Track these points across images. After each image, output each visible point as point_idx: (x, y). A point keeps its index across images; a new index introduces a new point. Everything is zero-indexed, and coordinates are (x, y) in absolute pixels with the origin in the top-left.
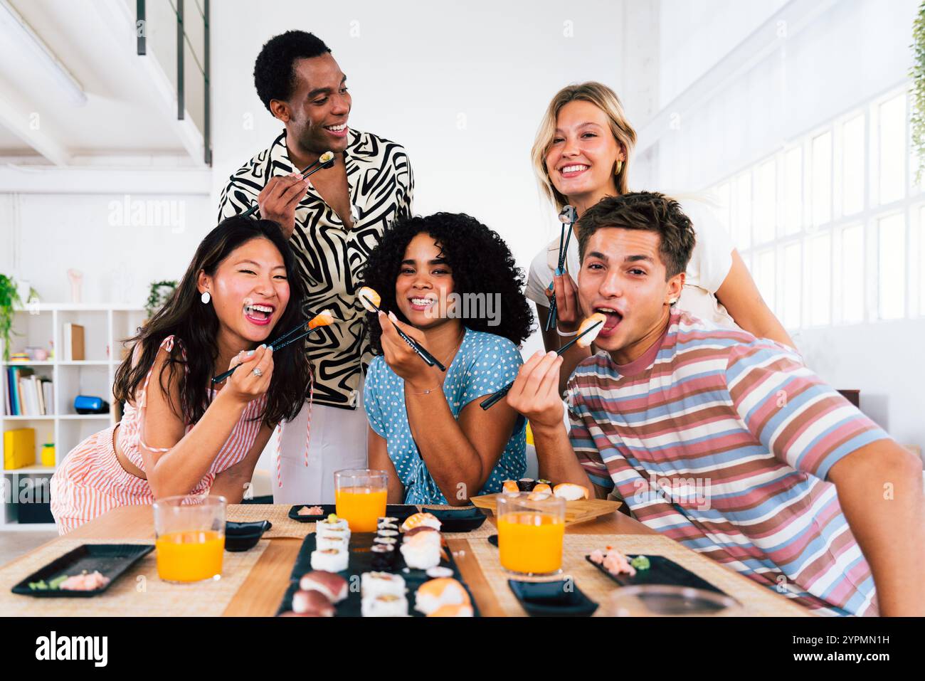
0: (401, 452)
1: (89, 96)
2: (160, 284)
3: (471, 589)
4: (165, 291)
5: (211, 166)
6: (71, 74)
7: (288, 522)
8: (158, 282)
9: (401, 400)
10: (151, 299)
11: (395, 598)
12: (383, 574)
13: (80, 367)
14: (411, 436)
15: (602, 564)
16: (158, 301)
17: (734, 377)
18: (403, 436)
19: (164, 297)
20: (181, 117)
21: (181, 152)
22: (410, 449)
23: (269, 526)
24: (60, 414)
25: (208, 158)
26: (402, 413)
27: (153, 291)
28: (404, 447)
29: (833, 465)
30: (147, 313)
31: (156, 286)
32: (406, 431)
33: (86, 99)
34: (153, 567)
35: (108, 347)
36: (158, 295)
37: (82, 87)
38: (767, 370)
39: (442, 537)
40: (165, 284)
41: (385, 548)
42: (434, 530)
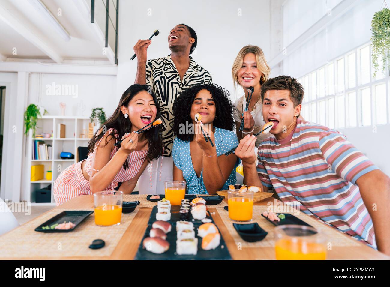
0: (189, 175)
1: (71, 37)
2: (96, 109)
3: (218, 227)
4: (98, 112)
5: (117, 65)
6: (65, 29)
7: (146, 202)
8: (95, 108)
9: (189, 154)
10: (93, 115)
11: (190, 231)
12: (185, 221)
13: (63, 141)
14: (193, 168)
15: (267, 217)
16: (95, 115)
17: (322, 143)
18: (190, 168)
19: (98, 114)
20: (106, 46)
21: (106, 59)
22: (193, 173)
23: (139, 203)
24: (54, 159)
25: (117, 62)
26: (189, 159)
27: (93, 112)
28: (190, 173)
29: (358, 179)
30: (91, 120)
31: (95, 110)
32: (191, 166)
33: (70, 38)
34: (93, 220)
35: (75, 133)
36: (95, 113)
37: (68, 34)
38: (334, 141)
39: (207, 207)
40: (98, 109)
41: (185, 211)
42: (204, 204)
